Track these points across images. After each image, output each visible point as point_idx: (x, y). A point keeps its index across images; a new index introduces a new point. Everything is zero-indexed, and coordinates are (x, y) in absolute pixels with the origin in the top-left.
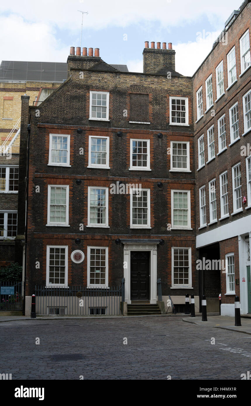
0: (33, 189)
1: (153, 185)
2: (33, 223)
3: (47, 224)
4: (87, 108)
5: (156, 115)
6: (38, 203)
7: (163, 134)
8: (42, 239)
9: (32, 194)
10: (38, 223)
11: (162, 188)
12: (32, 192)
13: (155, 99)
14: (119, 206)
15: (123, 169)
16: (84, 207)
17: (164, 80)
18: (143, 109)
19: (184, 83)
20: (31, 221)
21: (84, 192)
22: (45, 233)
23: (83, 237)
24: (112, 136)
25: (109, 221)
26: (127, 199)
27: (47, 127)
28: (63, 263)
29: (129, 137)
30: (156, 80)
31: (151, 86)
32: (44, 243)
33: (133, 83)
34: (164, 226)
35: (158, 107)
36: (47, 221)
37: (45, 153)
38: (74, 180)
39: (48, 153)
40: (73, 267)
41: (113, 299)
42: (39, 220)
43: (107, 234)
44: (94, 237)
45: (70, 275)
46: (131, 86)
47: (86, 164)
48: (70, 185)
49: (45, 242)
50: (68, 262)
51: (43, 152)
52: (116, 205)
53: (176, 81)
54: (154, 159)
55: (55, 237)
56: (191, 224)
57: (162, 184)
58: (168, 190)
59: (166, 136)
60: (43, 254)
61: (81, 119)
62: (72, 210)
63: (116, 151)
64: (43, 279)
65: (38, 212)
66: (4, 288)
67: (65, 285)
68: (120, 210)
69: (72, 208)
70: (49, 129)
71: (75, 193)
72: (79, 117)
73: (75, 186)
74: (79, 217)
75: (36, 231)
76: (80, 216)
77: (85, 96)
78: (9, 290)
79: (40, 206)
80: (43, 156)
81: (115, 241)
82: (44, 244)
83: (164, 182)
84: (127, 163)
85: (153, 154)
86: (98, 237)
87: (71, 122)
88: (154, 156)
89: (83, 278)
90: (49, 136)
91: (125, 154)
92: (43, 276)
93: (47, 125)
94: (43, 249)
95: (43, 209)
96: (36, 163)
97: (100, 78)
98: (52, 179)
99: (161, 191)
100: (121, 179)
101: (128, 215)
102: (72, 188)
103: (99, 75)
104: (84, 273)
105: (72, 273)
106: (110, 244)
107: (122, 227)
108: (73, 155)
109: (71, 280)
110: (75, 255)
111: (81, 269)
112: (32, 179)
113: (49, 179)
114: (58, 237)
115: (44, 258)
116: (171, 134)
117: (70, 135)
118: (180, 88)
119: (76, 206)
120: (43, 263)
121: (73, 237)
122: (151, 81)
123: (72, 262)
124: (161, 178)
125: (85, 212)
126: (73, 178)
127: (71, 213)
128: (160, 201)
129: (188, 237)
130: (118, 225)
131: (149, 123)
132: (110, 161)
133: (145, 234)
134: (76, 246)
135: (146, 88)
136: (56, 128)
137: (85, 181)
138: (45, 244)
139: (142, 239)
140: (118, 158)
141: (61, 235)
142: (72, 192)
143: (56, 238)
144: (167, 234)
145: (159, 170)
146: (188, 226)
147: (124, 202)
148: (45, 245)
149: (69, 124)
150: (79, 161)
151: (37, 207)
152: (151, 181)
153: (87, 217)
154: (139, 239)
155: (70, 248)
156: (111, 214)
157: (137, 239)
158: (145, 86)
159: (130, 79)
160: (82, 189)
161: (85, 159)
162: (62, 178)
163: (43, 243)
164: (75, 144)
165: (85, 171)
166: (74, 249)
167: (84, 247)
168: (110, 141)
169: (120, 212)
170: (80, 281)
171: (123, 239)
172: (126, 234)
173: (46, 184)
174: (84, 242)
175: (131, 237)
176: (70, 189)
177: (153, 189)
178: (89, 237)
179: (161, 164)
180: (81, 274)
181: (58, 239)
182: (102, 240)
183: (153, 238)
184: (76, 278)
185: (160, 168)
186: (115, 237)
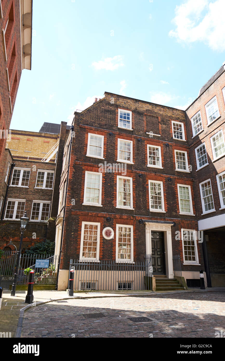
0: (73, 173)
1: (165, 180)
3: (83, 203)
4: (117, 120)
5: (164, 131)
6: (77, 185)
7: (169, 144)
8: (78, 216)
9: (72, 177)
10: (76, 202)
11: (171, 182)
12: (72, 175)
13: (163, 121)
14: (141, 193)
15: (143, 166)
16: (114, 191)
17: (167, 110)
18: (155, 126)
19: (180, 114)
20: (69, 200)
21: (114, 180)
22: (81, 211)
23: (113, 216)
24: (134, 141)
25: (133, 204)
26: (146, 188)
27: (87, 128)
28: (95, 238)
29: (146, 143)
30: (162, 109)
31: (159, 112)
33: (147, 108)
34: (174, 212)
35: (165, 126)
36: (83, 200)
37: (85, 147)
39: (87, 147)
40: (104, 243)
41: (138, 274)
42: (77, 199)
43: (132, 215)
44: (122, 217)
45: (101, 250)
46: (146, 110)
47: (116, 158)
49: (81, 219)
50: (100, 238)
51: (82, 146)
52: (138, 192)
53: (175, 112)
54: (164, 161)
55: (90, 214)
56: (193, 211)
57: (171, 179)
58: (175, 184)
59: (171, 146)
60: (79, 230)
61: (112, 126)
62: (104, 193)
63: (138, 152)
64: (77, 253)
65: (77, 192)
66: (39, 261)
67: (97, 260)
68: (141, 197)
69: (104, 191)
70: (88, 129)
71: (107, 180)
72: (110, 125)
74: (110, 199)
75: (73, 208)
77: (115, 111)
78: (44, 263)
79: (78, 188)
80: (83, 148)
81: (138, 221)
83: (172, 178)
84: (145, 161)
85: (164, 157)
86: (125, 217)
87: (105, 127)
88: (164, 159)
89: (113, 253)
90: (88, 134)
91: (144, 154)
92: (77, 250)
93: (86, 126)
94: (79, 225)
95: (81, 191)
96: (77, 153)
97: (125, 102)
98: (89, 167)
99: (170, 184)
100: (142, 172)
101: (147, 201)
102: (105, 175)
103: (125, 100)
104: (113, 248)
105: (103, 248)
106: (135, 223)
107: (144, 210)
108: (106, 151)
109: (102, 254)
110: (106, 232)
111: (111, 244)
112: (73, 166)
113: (86, 167)
114: (92, 214)
115: (79, 233)
116: (175, 145)
117: (104, 136)
118: (178, 116)
119: (108, 191)
120: (78, 237)
121: (105, 216)
122: (159, 109)
123: (103, 237)
124: (170, 175)
125: (115, 196)
127: (103, 195)
128: (170, 192)
129: (193, 221)
130: (141, 208)
131: (160, 136)
132: (133, 159)
133: (161, 217)
134: (107, 223)
135: (156, 113)
136: (93, 129)
139: (159, 221)
140: (139, 157)
141: (95, 213)
142: (104, 179)
143: (90, 216)
144: (177, 218)
145: (168, 169)
146: (192, 213)
147: (145, 191)
148: (81, 221)
149: (103, 128)
150: (111, 155)
151: (76, 188)
152: (163, 176)
153: (116, 200)
154: (157, 221)
155: (102, 225)
156: (135, 199)
157: (156, 221)
158: (156, 111)
159: (146, 106)
160: (113, 177)
161: (115, 155)
162: (97, 167)
163: (79, 220)
164: (107, 143)
166: (105, 227)
167: (113, 225)
168: (133, 144)
170: (110, 256)
171: (145, 220)
172: (147, 216)
173: (84, 170)
174: (114, 220)
175: (151, 219)
176: (103, 176)
177: (165, 182)
178: (118, 216)
179: (169, 165)
180: (110, 249)
181: (92, 216)
182: (128, 219)
183: (168, 221)
184: (106, 253)
185: (169, 168)
186: (138, 218)
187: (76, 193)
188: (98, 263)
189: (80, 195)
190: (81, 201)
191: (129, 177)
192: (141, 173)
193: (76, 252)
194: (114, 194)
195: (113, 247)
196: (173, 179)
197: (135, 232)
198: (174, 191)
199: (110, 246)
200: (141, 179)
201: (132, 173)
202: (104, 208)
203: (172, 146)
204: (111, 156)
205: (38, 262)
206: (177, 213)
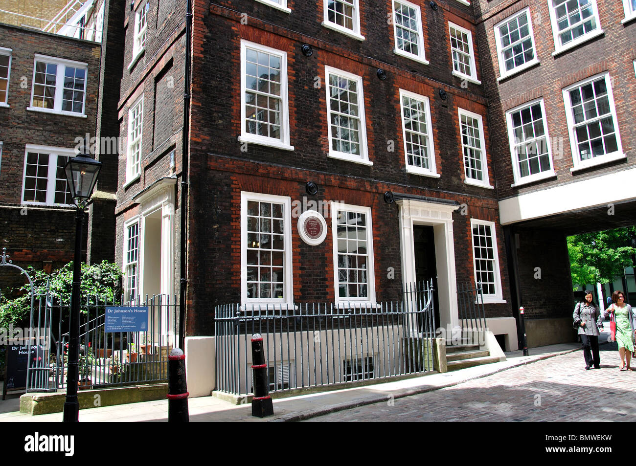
0: (205, 40)
1: (434, 93)
2: (205, 127)
3: (239, 136)
6: (217, 77)
7: (438, 4)
8: (227, 174)
9: (202, 52)
10: (219, 129)
11: (445, 101)
12: (202, 46)
14: (385, 122)
15: (384, 48)
16: (320, 109)
20: (199, 122)
21: (318, 76)
22: (235, 158)
23: (322, 180)
26: (396, 109)
28: (279, 243)
32: (233, 184)
34: (455, 176)
36: (239, 129)
38: (298, 44)
40: (305, 254)
41: (386, 333)
42: (221, 122)
43: (369, 179)
44: (346, 183)
45: (298, 275)
47: (319, 15)
48: (290, 53)
49: (236, 182)
50: (293, 240)
52: (379, 118)
54: (429, 44)
55: (261, 171)
56: (489, 177)
57: (445, 94)
58: (454, 107)
59: (441, 9)
60: (233, 216)
62: (296, 112)
63: (371, 8)
64: (232, 286)
65: (219, 100)
67: (287, 303)
68: (386, 131)
69: (295, 107)
71: (300, 74)
73: (299, 58)
74: (310, 131)
75: (212, 149)
76: (312, 129)
81: (383, 196)
82: (233, 188)
83: (447, 90)
84: (390, 38)
86: (353, 185)
88: (428, 39)
92: (233, 278)
94: (232, 201)
95: (231, 97)
98: (251, 28)
99: (445, 107)
101: (400, 143)
102: (294, 60)
104: (326, 269)
105: (302, 269)
106: (375, 201)
107: (393, 167)
109: (300, 286)
110: (308, 223)
111: (321, 258)
112: (203, 16)
113: (242, 26)
114: (269, 172)
115: (234, 227)
116: (448, 9)
119: (304, 105)
120: (232, 239)
121: (301, 176)
123: (300, 239)
124: (442, 82)
125: (323, 121)
126: (296, 39)
127: (293, 118)
128: (445, 125)
129: (489, 202)
130: (386, 162)
132: (361, 25)
133: (431, 187)
134: (308, 199)
137: (320, 53)
138: (236, 188)
140: (374, 22)
141: (274, 169)
142: (294, 70)
143: (263, 175)
144: (461, 193)
145: (439, 67)
147: (392, 116)
150: (306, 5)
151: (217, 87)
152: (430, 83)
153: (327, 135)
154: (423, 197)
156: (371, 136)
160: (314, 69)
161: (317, 6)
162: (272, 31)
163: (232, 186)
165: (319, 32)
169: (387, 135)
170: (320, 290)
171: (398, 194)
172: (401, 183)
173: (236, 35)
174: (324, 191)
175: (409, 190)
176: (288, 61)
177: (434, 100)
178: (334, 180)
179: (440, 58)
180: (320, 273)
181: (268, 177)
182: (360, 190)
183: (444, 198)
184: (310, 283)
185: (440, 64)
186: (383, 188)
187: (217, 104)
188: (291, 312)
189: (230, 111)
190: (233, 128)
191: (353, 73)
192: (382, 67)
193: (229, 282)
194: (320, 118)
195: (326, 266)
196: (449, 94)
197: (377, 224)
198: (453, 123)
199: (318, 262)
200: (383, 84)
201: (361, 65)
202: (298, 154)
203: (443, 12)
204: (308, 8)
205: (112, 314)
206: (461, 180)
